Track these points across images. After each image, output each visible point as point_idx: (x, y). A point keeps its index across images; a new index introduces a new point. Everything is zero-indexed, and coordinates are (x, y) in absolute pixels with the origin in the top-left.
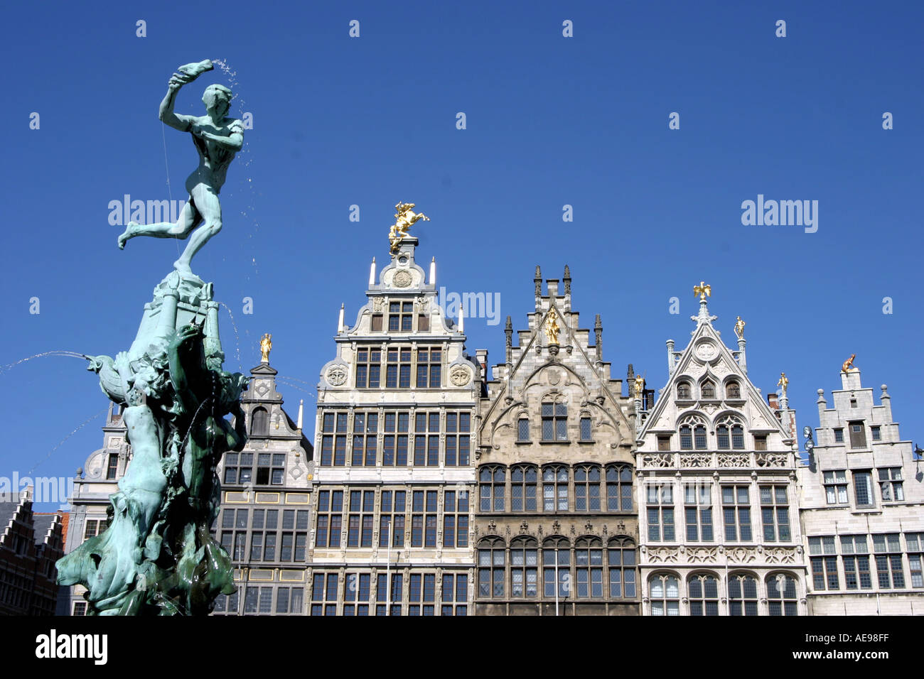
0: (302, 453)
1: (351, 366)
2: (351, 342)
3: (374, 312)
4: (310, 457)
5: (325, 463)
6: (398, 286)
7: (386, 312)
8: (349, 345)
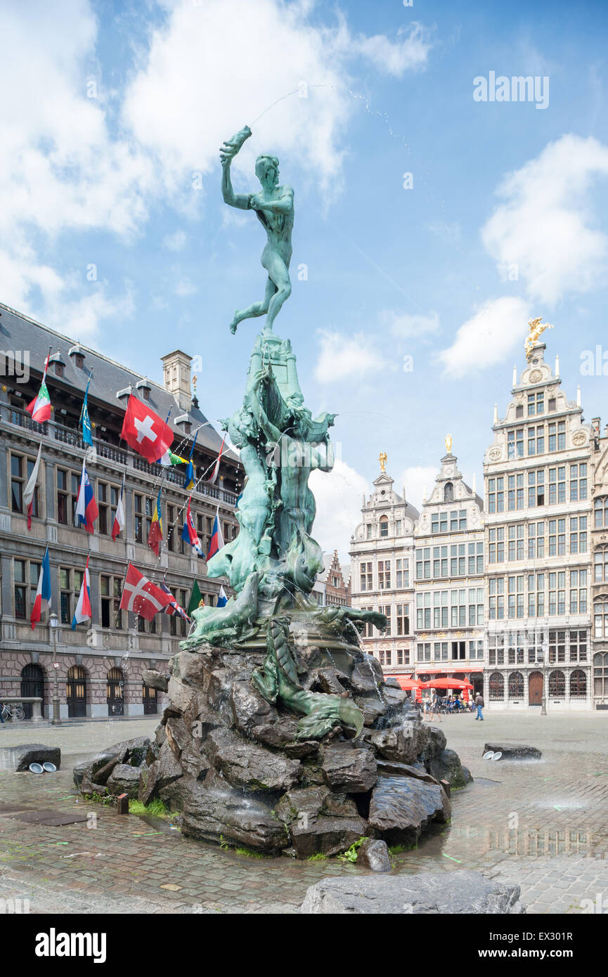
0: (477, 508)
1: (503, 445)
2: (503, 429)
3: (517, 405)
4: (481, 508)
5: (491, 511)
6: (533, 383)
7: (525, 403)
8: (502, 431)
